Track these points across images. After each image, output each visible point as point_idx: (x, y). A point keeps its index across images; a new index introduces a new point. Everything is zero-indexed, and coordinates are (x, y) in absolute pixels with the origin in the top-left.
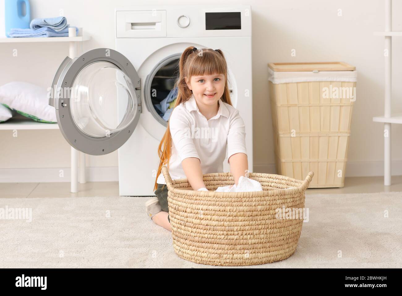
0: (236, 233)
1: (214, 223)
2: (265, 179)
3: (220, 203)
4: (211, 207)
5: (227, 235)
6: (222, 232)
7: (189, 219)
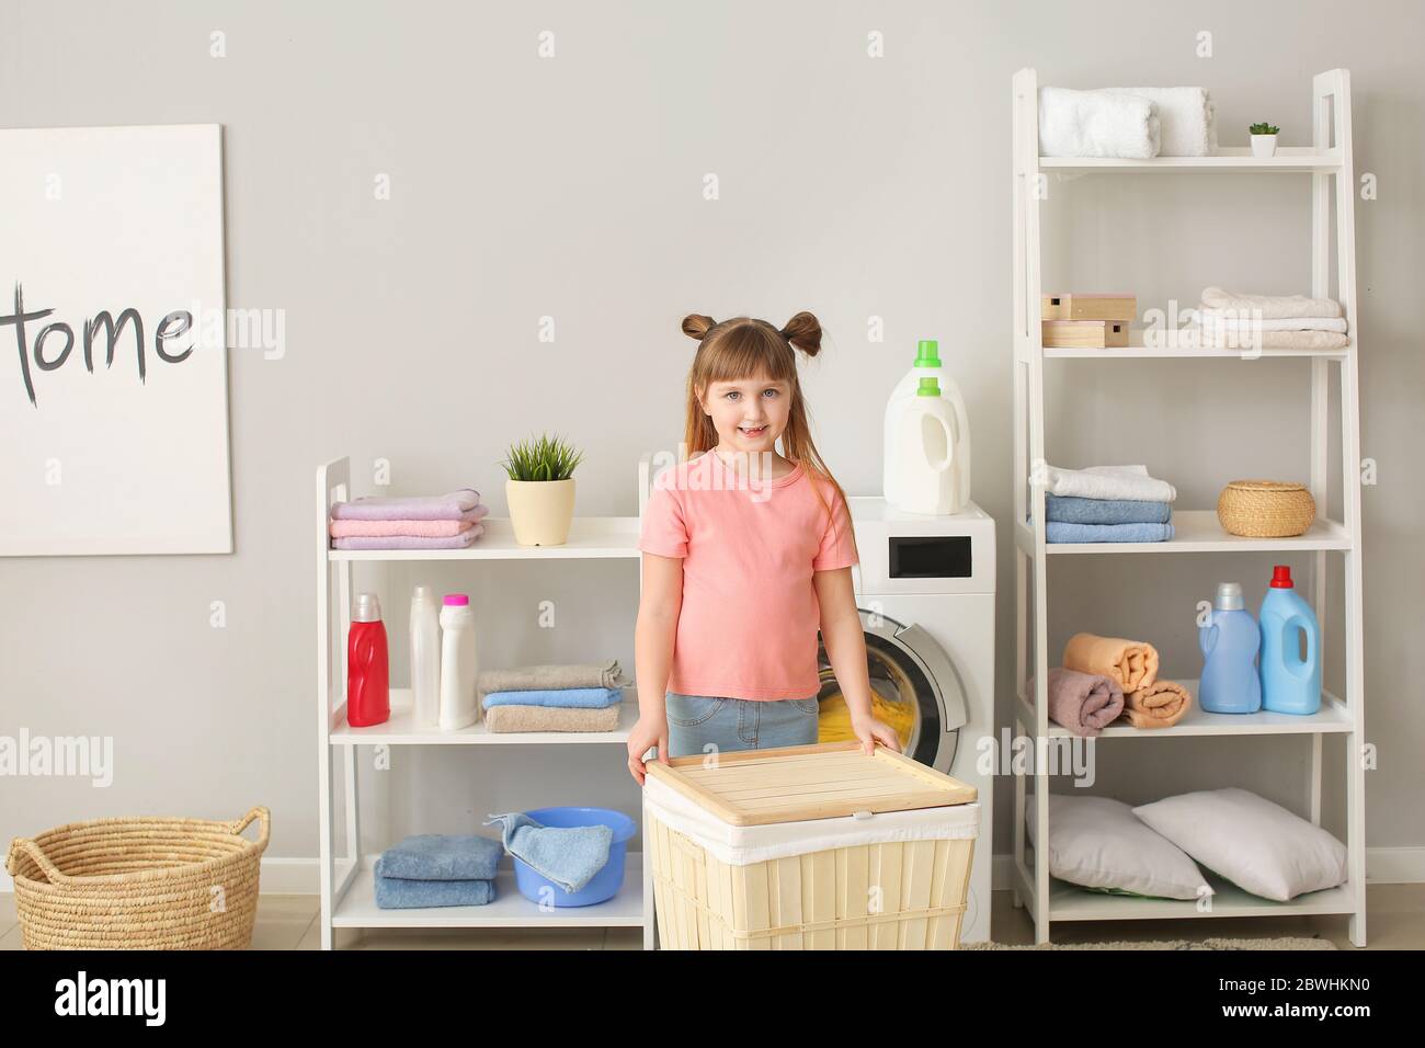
0: (203, 933)
1: (169, 923)
2: (134, 825)
3: (178, 888)
4: (162, 898)
5: (189, 938)
6: (181, 937)
7: (114, 927)
